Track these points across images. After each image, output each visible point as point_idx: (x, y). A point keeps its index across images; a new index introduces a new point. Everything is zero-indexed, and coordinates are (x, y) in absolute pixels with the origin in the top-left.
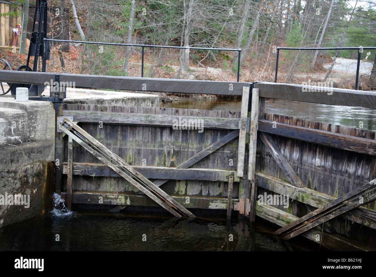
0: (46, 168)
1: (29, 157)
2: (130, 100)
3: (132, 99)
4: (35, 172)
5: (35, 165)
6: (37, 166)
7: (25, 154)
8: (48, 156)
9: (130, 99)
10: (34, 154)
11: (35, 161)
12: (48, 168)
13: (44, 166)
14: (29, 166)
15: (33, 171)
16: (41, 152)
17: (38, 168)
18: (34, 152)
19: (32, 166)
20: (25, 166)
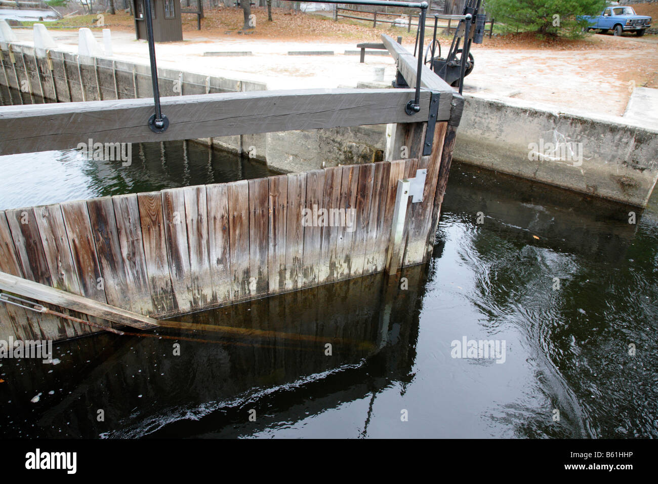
0: (374, 154)
1: (355, 135)
2: (570, 121)
3: (576, 119)
4: (360, 152)
5: (362, 146)
6: (363, 148)
7: (351, 130)
8: (377, 143)
9: (568, 118)
10: (360, 134)
11: (361, 141)
12: (375, 155)
13: (371, 151)
14: (354, 144)
15: (358, 151)
16: (368, 135)
17: (365, 151)
18: (361, 133)
19: (358, 145)
20: (350, 142)
